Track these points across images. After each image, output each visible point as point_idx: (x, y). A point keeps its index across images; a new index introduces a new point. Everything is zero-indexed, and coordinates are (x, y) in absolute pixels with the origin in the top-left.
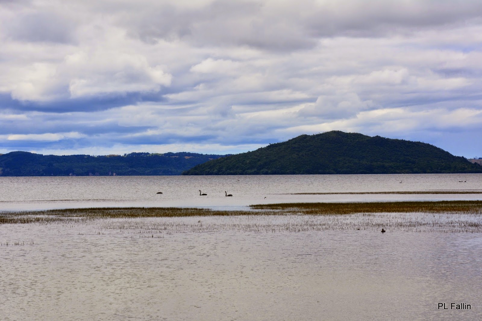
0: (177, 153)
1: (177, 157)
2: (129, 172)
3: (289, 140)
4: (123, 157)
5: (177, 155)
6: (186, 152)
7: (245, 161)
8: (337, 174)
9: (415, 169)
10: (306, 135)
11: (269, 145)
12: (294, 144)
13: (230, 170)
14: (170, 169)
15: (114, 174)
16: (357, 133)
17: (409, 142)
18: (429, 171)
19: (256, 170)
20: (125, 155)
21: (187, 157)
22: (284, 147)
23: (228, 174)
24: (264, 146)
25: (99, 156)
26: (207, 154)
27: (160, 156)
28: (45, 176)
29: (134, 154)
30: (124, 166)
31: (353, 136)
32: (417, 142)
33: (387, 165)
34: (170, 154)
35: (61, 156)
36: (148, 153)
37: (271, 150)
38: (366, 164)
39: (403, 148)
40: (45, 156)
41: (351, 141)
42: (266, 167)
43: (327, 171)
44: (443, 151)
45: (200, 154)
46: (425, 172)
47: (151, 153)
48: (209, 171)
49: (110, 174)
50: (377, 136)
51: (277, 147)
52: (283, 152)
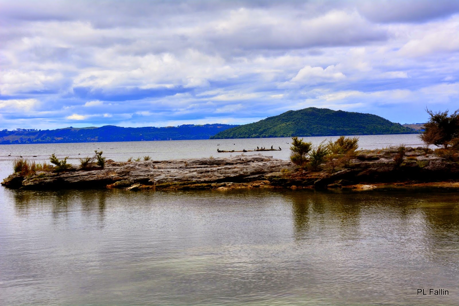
0: (212, 124)
1: (212, 127)
2: (180, 137)
3: (281, 115)
4: (176, 128)
5: (212, 126)
6: (218, 124)
7: (250, 129)
8: (312, 136)
9: (365, 132)
10: (292, 111)
11: (267, 118)
12: (284, 117)
13: (241, 135)
14: (207, 135)
15: (171, 139)
16: (326, 109)
17: (362, 114)
18: (374, 133)
19: (258, 134)
20: (178, 126)
21: (218, 127)
22: (277, 119)
23: (239, 138)
24: (264, 119)
25: (161, 127)
26: (232, 125)
27: (201, 127)
28: (125, 141)
29: (184, 125)
30: (177, 134)
31: (324, 111)
32: (367, 114)
33: (346, 129)
34: (208, 125)
35: (136, 128)
36: (193, 125)
37: (268, 121)
38: (332, 129)
39: (357, 118)
40: (126, 128)
41: (322, 114)
42: (265, 133)
43: (306, 134)
44: (385, 120)
45: (228, 124)
46: (372, 134)
47: (195, 125)
48: (227, 136)
49: (168, 139)
50: (340, 110)
51: (272, 119)
52: (276, 122)
